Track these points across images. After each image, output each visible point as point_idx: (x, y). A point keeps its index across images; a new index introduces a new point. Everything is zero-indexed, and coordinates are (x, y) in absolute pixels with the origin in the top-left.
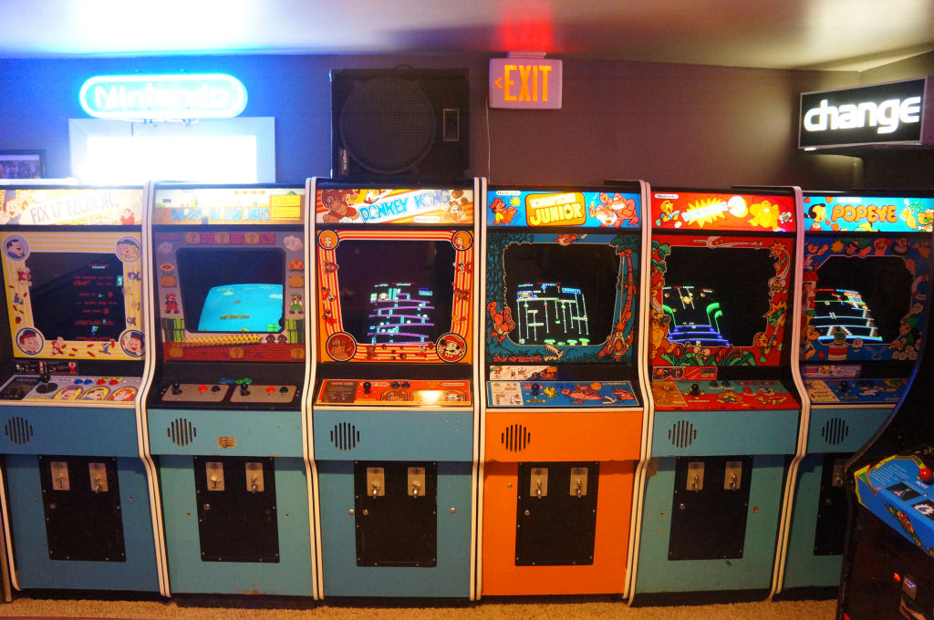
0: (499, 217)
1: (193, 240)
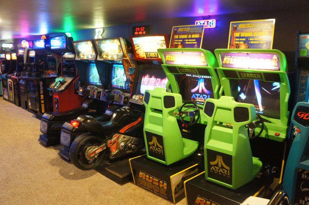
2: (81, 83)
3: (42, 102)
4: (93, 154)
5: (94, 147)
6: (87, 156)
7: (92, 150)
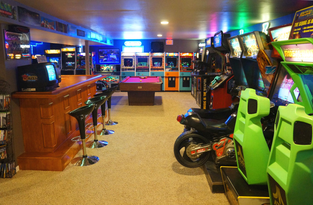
0: (166, 55)
1: (139, 57)
2: (235, 82)
3: (205, 99)
4: (194, 153)
5: (197, 146)
6: (189, 153)
7: (194, 148)
